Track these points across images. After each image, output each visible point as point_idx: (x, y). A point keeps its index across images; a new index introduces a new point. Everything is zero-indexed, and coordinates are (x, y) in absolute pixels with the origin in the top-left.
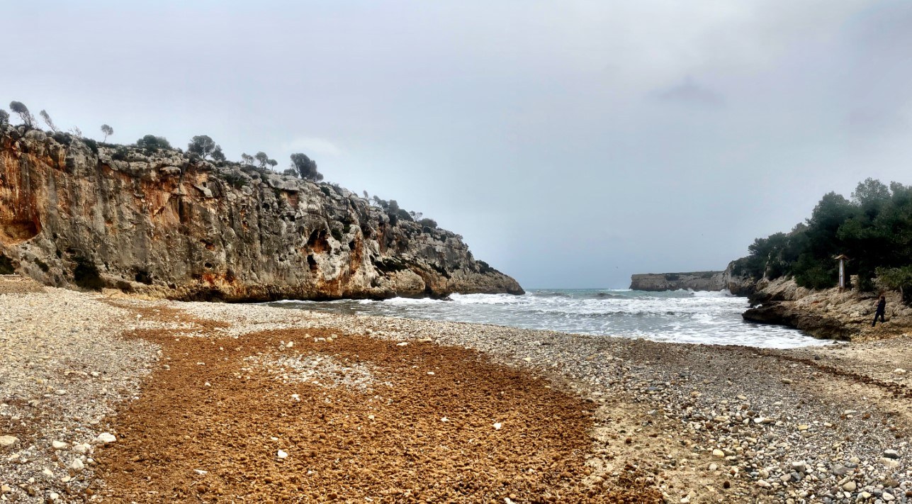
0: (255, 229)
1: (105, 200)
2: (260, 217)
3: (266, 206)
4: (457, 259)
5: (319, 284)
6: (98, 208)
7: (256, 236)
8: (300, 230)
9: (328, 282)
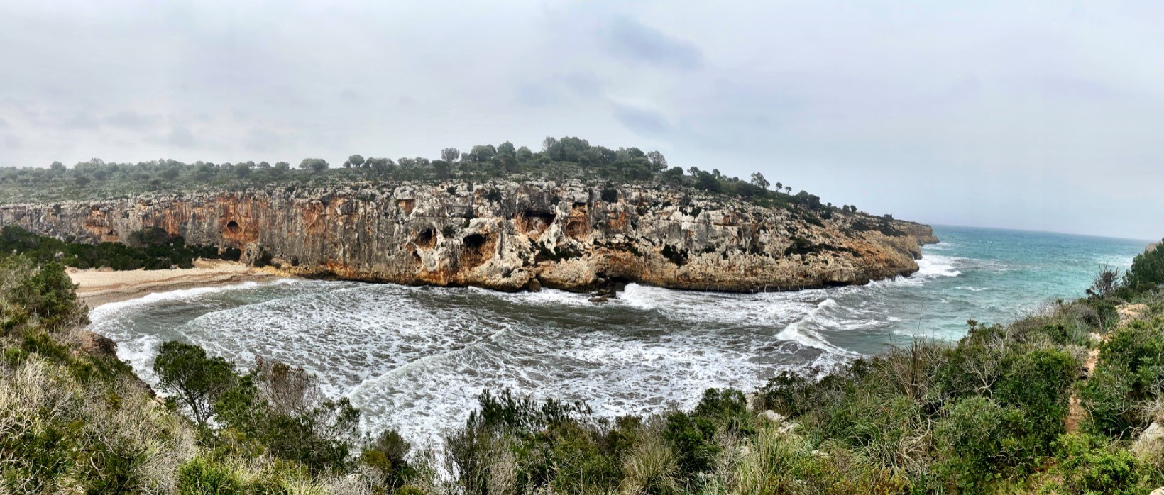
0: (374, 232)
1: (288, 221)
2: (379, 223)
3: (386, 215)
4: (717, 238)
5: (424, 274)
6: (284, 226)
7: (375, 237)
8: (407, 231)
9: (430, 273)
